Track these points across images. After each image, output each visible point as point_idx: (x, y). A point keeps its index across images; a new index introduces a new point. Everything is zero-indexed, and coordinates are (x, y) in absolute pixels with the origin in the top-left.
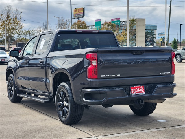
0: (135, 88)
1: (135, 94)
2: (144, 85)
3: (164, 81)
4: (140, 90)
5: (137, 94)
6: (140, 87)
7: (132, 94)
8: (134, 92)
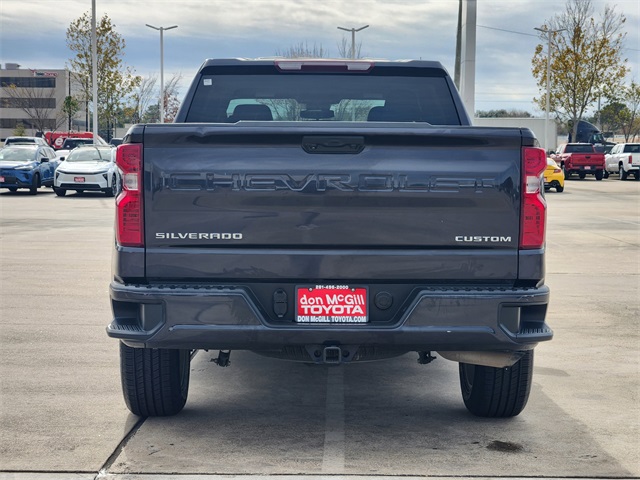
0: (322, 294)
1: (313, 319)
2: (367, 286)
3: (478, 274)
4: (343, 303)
5: (323, 319)
6: (345, 293)
7: (300, 319)
8: (313, 312)
